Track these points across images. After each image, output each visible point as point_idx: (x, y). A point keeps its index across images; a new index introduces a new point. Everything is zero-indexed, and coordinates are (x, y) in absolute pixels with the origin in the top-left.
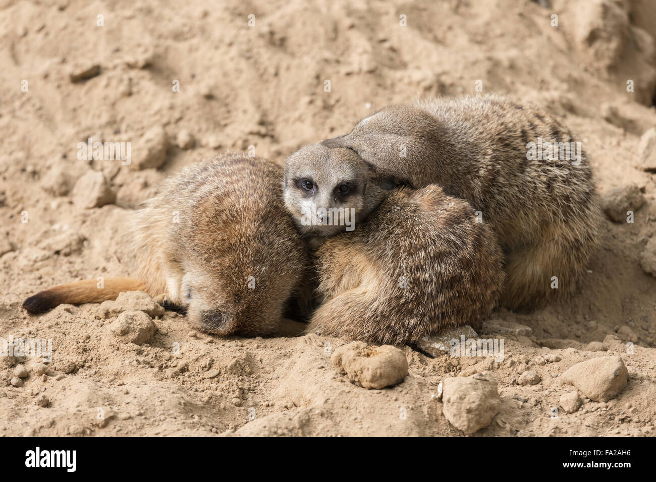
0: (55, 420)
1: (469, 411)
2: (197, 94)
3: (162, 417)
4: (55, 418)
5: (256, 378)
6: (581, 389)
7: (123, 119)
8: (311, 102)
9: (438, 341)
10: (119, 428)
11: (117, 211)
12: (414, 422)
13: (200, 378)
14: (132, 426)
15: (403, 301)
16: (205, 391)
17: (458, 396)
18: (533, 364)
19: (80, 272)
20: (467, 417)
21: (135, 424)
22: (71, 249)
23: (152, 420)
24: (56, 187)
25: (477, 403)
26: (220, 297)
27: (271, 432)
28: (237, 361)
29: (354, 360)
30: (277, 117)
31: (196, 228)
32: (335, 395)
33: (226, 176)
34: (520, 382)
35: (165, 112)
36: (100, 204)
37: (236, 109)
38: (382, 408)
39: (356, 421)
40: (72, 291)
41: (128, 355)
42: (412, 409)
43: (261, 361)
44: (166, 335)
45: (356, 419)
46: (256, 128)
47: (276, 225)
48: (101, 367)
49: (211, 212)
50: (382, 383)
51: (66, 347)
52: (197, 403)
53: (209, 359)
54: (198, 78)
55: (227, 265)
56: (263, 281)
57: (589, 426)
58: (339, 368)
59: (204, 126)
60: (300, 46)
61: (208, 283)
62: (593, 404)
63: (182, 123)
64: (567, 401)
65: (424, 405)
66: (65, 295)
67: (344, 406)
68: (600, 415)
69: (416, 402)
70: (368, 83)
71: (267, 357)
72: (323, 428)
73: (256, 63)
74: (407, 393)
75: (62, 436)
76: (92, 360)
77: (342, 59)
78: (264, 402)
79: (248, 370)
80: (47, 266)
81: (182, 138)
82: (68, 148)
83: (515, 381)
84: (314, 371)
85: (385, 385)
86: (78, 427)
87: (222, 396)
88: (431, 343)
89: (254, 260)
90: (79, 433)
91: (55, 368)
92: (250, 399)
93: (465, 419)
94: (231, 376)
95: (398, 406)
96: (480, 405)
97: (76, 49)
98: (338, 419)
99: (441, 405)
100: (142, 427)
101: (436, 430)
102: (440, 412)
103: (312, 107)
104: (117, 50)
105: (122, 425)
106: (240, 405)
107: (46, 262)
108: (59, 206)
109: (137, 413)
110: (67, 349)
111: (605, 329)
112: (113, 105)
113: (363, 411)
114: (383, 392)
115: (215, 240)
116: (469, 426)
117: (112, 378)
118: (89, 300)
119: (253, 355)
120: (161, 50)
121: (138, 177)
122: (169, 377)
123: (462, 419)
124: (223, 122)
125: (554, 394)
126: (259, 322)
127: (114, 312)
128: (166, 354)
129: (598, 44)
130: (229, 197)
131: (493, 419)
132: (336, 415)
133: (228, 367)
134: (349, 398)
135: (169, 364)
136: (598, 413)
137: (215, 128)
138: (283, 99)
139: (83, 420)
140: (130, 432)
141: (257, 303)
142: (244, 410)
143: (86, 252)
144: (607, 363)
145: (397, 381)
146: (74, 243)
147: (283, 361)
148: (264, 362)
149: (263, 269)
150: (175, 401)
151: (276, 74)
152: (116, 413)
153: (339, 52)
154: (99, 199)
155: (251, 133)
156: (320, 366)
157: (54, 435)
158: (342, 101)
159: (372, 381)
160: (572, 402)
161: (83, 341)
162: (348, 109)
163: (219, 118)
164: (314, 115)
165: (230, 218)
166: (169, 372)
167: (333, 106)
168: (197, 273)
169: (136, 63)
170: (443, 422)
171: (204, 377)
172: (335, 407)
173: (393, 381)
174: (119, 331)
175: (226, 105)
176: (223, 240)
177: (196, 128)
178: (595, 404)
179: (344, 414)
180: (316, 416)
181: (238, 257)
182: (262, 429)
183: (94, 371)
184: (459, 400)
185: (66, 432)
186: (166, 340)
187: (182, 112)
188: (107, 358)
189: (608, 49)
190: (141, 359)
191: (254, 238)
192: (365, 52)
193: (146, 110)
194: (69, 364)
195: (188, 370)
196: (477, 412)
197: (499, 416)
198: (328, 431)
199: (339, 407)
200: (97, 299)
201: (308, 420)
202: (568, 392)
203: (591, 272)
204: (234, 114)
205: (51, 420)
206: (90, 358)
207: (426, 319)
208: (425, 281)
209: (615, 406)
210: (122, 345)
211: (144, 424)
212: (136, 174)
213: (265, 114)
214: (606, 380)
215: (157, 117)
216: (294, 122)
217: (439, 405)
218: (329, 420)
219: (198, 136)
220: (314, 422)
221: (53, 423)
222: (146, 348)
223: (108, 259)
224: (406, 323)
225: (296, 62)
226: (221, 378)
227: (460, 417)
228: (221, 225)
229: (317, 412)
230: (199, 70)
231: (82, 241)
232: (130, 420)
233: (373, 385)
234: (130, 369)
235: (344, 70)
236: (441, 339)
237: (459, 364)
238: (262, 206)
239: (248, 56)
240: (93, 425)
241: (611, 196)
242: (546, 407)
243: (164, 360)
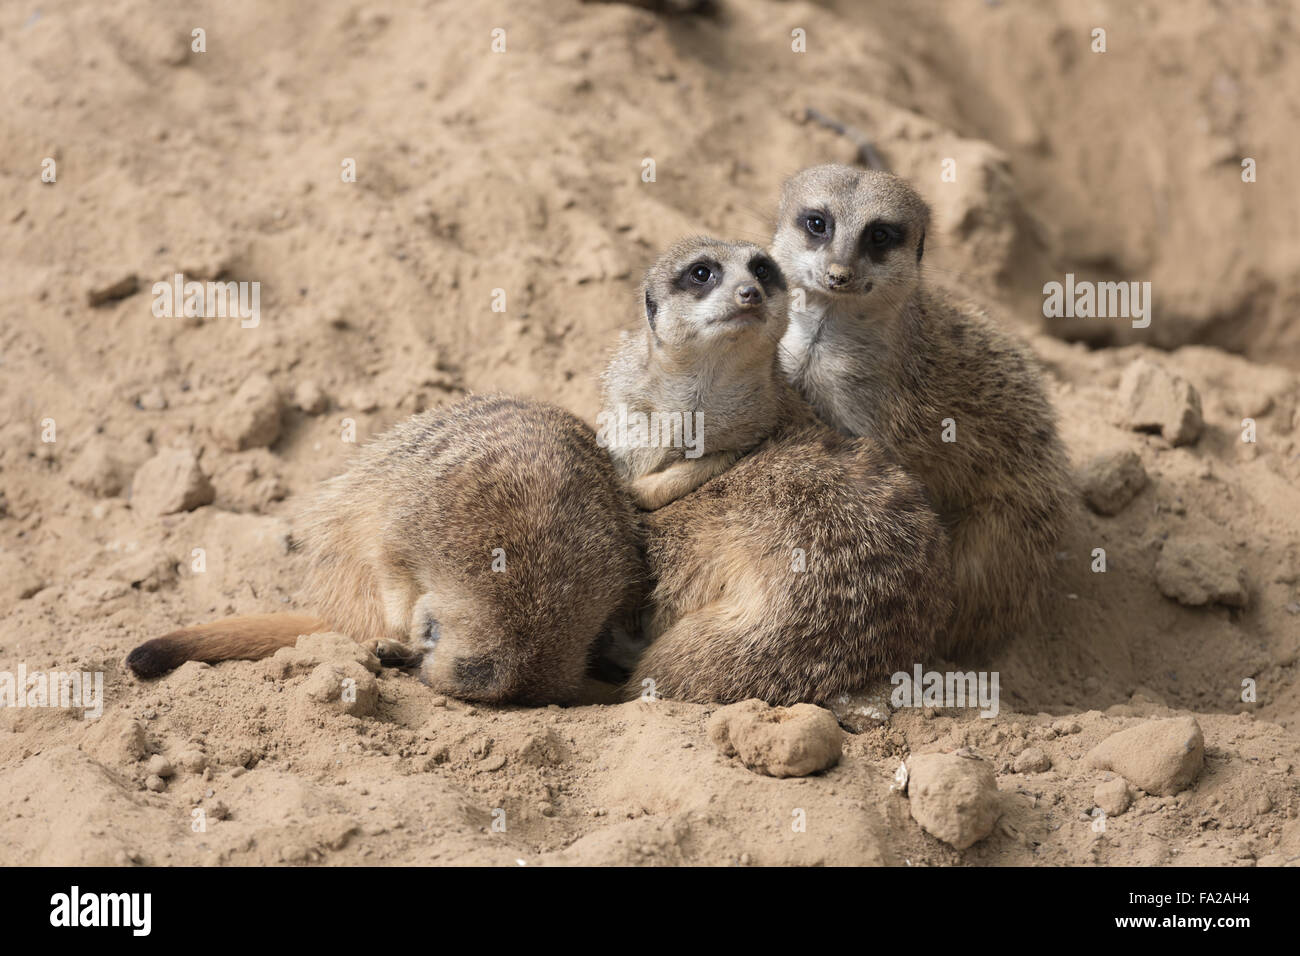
0: (255, 837)
1: (961, 809)
2: (321, 320)
3: (438, 831)
4: (254, 835)
5: (568, 770)
6: (1129, 774)
7: (191, 365)
8: (525, 330)
9: (867, 704)
10: (368, 850)
11: (221, 517)
12: (869, 830)
13: (472, 772)
14: (389, 845)
15: (806, 633)
16: (490, 792)
17: (941, 783)
18: (1035, 739)
19: (184, 617)
20: (959, 819)
21: (395, 842)
22: (158, 580)
23: (422, 834)
24: (99, 481)
25: (973, 795)
26: (492, 636)
27: (631, 849)
28: (534, 741)
29: (755, 728)
30: (465, 357)
31: (448, 514)
32: (726, 789)
33: (485, 428)
34: (1017, 768)
35: (268, 351)
36: (191, 504)
37: (390, 346)
38: (812, 808)
39: (770, 830)
40: (202, 639)
41: (343, 735)
42: (863, 808)
43: (572, 741)
44: (394, 703)
45: (768, 827)
46: (435, 376)
47: (583, 506)
48: (297, 756)
49: (472, 488)
50: (808, 765)
51: (226, 727)
52: (483, 809)
53: (485, 738)
54: (311, 295)
55: (508, 581)
56: (564, 609)
57: (1154, 835)
58: (723, 745)
59: (340, 376)
60: (483, 238)
61: (471, 612)
62: (1151, 800)
63: (299, 370)
64: (1108, 795)
65: (880, 802)
66: (192, 646)
67: (745, 805)
68: (1168, 817)
69: (866, 797)
70: (619, 297)
71: (582, 734)
72: (715, 844)
73: (416, 265)
74: (850, 782)
75: (270, 864)
76: (276, 746)
77: (561, 259)
78: (590, 809)
79: (553, 756)
80: (124, 607)
81: (306, 395)
82: (104, 417)
83: (1007, 766)
84: (674, 752)
85: (811, 770)
86: (297, 848)
87: (520, 798)
88: (854, 707)
89: (551, 572)
90: (300, 858)
91: (219, 760)
92: (565, 804)
93: (955, 822)
94: (525, 767)
95: (838, 803)
96: (978, 798)
97: (86, 250)
98: (737, 829)
99: (907, 801)
100: (406, 848)
101: (904, 844)
102: (906, 814)
103: (526, 337)
104: (162, 250)
105: (372, 844)
106: (551, 814)
107: (121, 601)
108: (108, 513)
109: (395, 823)
110: (228, 729)
111: (1113, 691)
112: (171, 341)
113: (778, 815)
114: (810, 780)
115: (484, 537)
116: (962, 835)
117: (319, 773)
118: (232, 655)
119: (556, 732)
120: (241, 249)
121: (239, 463)
122: (421, 769)
123: (950, 823)
124: (370, 369)
125: (1083, 784)
126: (554, 676)
127: (301, 665)
128: (407, 734)
129: (978, 236)
130: (497, 463)
131: (996, 824)
132: (731, 822)
133: (521, 751)
134: (751, 794)
135: (413, 749)
136: (1165, 814)
137: (357, 378)
138: (473, 326)
139: (302, 837)
140: (388, 855)
141: (554, 646)
142: (559, 822)
143: (183, 584)
144: (1173, 729)
145: (827, 764)
146: (162, 568)
147: (611, 740)
148: (577, 743)
149: (566, 588)
150: (452, 805)
151: (456, 285)
152: (358, 824)
153: (555, 248)
154: (188, 495)
155: (428, 384)
156: (685, 744)
157: (255, 863)
158: (577, 327)
159: (789, 763)
160: (1117, 796)
161: (254, 715)
162: (589, 341)
163: (362, 361)
164: (534, 352)
165: (507, 497)
166: (418, 762)
167: (562, 337)
168: (453, 595)
169: (205, 269)
170: (913, 831)
171: (479, 769)
172: (729, 807)
173: (823, 763)
174: (323, 695)
175: (372, 339)
176: (500, 537)
177: (327, 379)
178: (1156, 799)
179: (745, 820)
180: (699, 824)
181: (525, 568)
182: (615, 844)
183: (286, 763)
184: (943, 791)
185: (277, 857)
186: (395, 712)
187: (298, 351)
188: (304, 742)
189: (996, 244)
190: (367, 740)
191: (549, 533)
192: (603, 246)
193: (231, 349)
194: (241, 752)
195: (448, 760)
196: (974, 811)
197: (1005, 819)
198: (724, 848)
199: (735, 808)
200: (246, 651)
201: (688, 831)
202: (1106, 781)
203: (1074, 596)
204: (387, 353)
205: (247, 838)
206: (273, 743)
207: (842, 666)
208: (849, 602)
209: (1190, 801)
210: (329, 719)
211: (408, 841)
212: (234, 458)
213: (443, 352)
214: (1174, 757)
215: (256, 361)
216: (497, 366)
217: (903, 801)
218: (722, 831)
219: (332, 392)
220: (698, 834)
221: (252, 844)
222: (373, 725)
223: (230, 594)
224: (807, 672)
225: (486, 264)
226: (509, 770)
227: (946, 820)
228: (493, 510)
229: (700, 817)
230: (312, 283)
231: (174, 566)
232: (384, 836)
233: (791, 770)
234: (349, 757)
235: (574, 276)
236: (871, 700)
237: (906, 742)
238: (556, 472)
239: (400, 253)
240: (322, 846)
241: (1093, 470)
242: (1071, 806)
243: (403, 743)
